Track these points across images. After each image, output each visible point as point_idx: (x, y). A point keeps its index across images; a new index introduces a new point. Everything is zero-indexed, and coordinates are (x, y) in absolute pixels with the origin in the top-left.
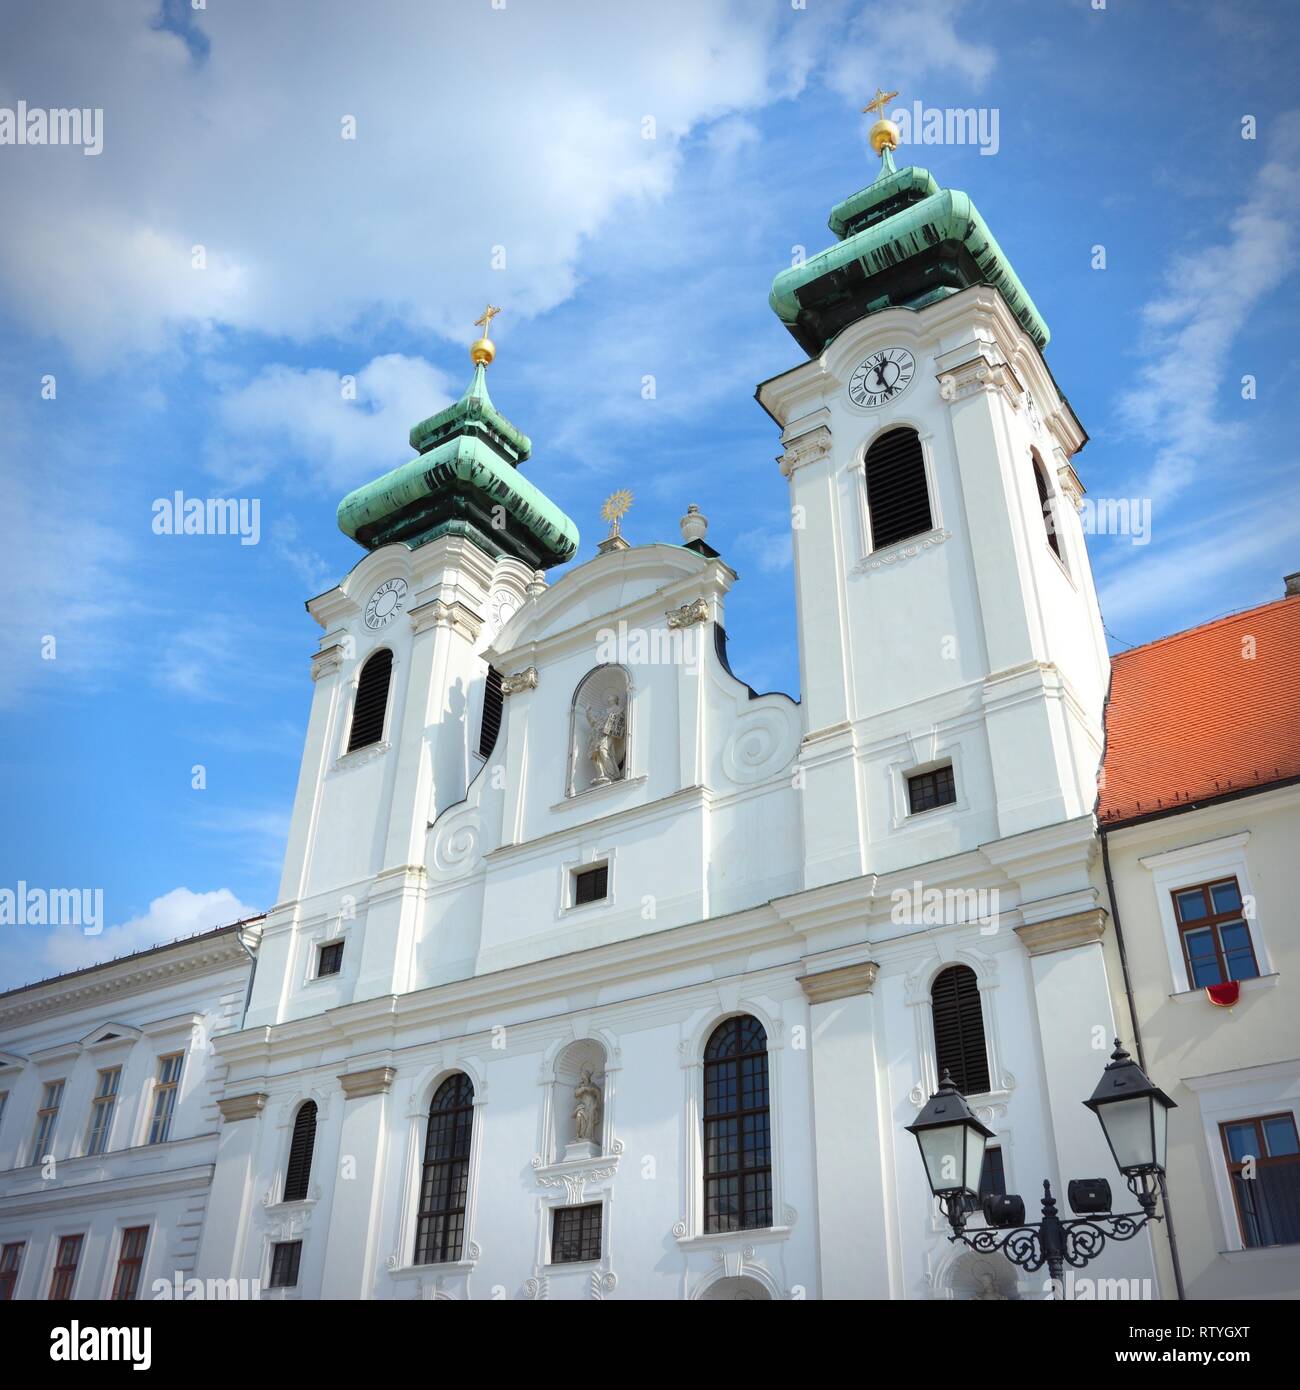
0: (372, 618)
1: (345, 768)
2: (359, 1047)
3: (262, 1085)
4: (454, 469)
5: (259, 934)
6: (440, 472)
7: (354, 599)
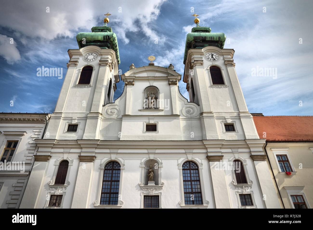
0: (86, 59)
1: (78, 87)
2: (84, 150)
3: (50, 154)
4: (111, 37)
5: (50, 117)
6: (107, 37)
7: (82, 53)
